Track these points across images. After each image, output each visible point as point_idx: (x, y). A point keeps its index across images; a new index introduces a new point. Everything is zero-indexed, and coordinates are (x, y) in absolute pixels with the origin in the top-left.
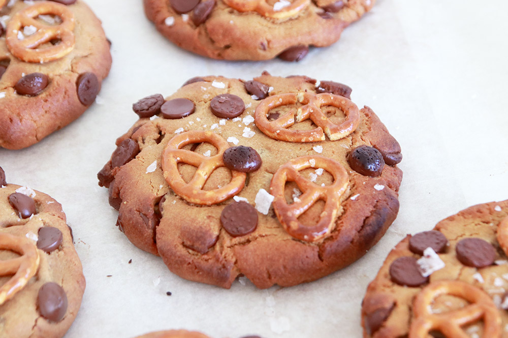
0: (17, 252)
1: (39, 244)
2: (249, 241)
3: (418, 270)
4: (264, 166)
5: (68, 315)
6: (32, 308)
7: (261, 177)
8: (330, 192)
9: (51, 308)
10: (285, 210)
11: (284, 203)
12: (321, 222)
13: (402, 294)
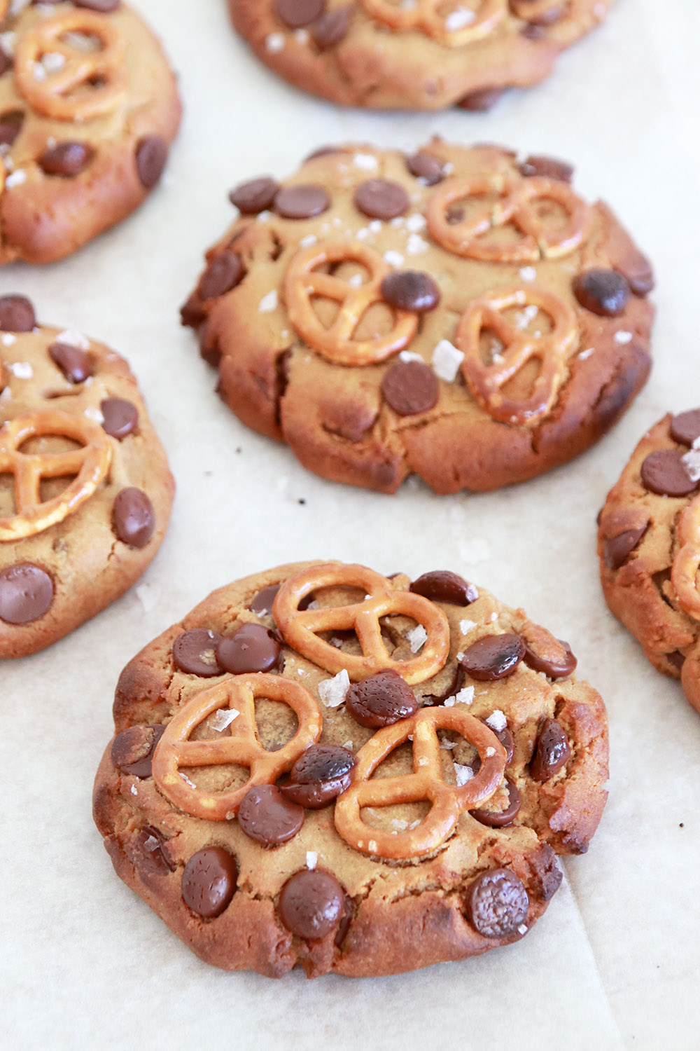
0: (77, 441)
1: (104, 426)
2: (424, 423)
3: (684, 472)
4: (445, 301)
5: (155, 537)
6: (106, 528)
7: (441, 322)
8: (549, 346)
9: (133, 526)
10: (480, 377)
11: (479, 364)
12: (536, 395)
13: (661, 508)
